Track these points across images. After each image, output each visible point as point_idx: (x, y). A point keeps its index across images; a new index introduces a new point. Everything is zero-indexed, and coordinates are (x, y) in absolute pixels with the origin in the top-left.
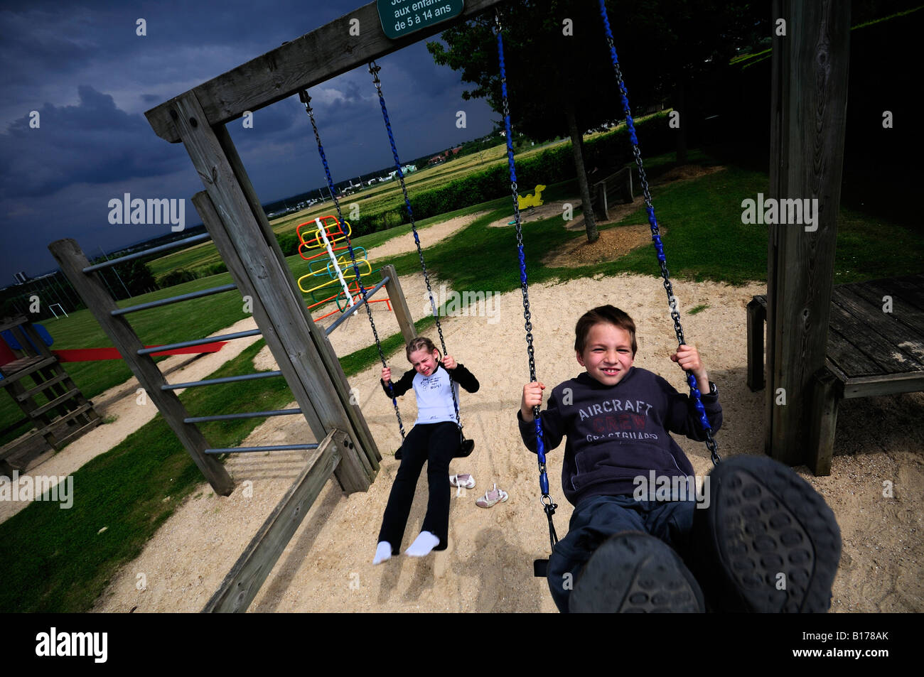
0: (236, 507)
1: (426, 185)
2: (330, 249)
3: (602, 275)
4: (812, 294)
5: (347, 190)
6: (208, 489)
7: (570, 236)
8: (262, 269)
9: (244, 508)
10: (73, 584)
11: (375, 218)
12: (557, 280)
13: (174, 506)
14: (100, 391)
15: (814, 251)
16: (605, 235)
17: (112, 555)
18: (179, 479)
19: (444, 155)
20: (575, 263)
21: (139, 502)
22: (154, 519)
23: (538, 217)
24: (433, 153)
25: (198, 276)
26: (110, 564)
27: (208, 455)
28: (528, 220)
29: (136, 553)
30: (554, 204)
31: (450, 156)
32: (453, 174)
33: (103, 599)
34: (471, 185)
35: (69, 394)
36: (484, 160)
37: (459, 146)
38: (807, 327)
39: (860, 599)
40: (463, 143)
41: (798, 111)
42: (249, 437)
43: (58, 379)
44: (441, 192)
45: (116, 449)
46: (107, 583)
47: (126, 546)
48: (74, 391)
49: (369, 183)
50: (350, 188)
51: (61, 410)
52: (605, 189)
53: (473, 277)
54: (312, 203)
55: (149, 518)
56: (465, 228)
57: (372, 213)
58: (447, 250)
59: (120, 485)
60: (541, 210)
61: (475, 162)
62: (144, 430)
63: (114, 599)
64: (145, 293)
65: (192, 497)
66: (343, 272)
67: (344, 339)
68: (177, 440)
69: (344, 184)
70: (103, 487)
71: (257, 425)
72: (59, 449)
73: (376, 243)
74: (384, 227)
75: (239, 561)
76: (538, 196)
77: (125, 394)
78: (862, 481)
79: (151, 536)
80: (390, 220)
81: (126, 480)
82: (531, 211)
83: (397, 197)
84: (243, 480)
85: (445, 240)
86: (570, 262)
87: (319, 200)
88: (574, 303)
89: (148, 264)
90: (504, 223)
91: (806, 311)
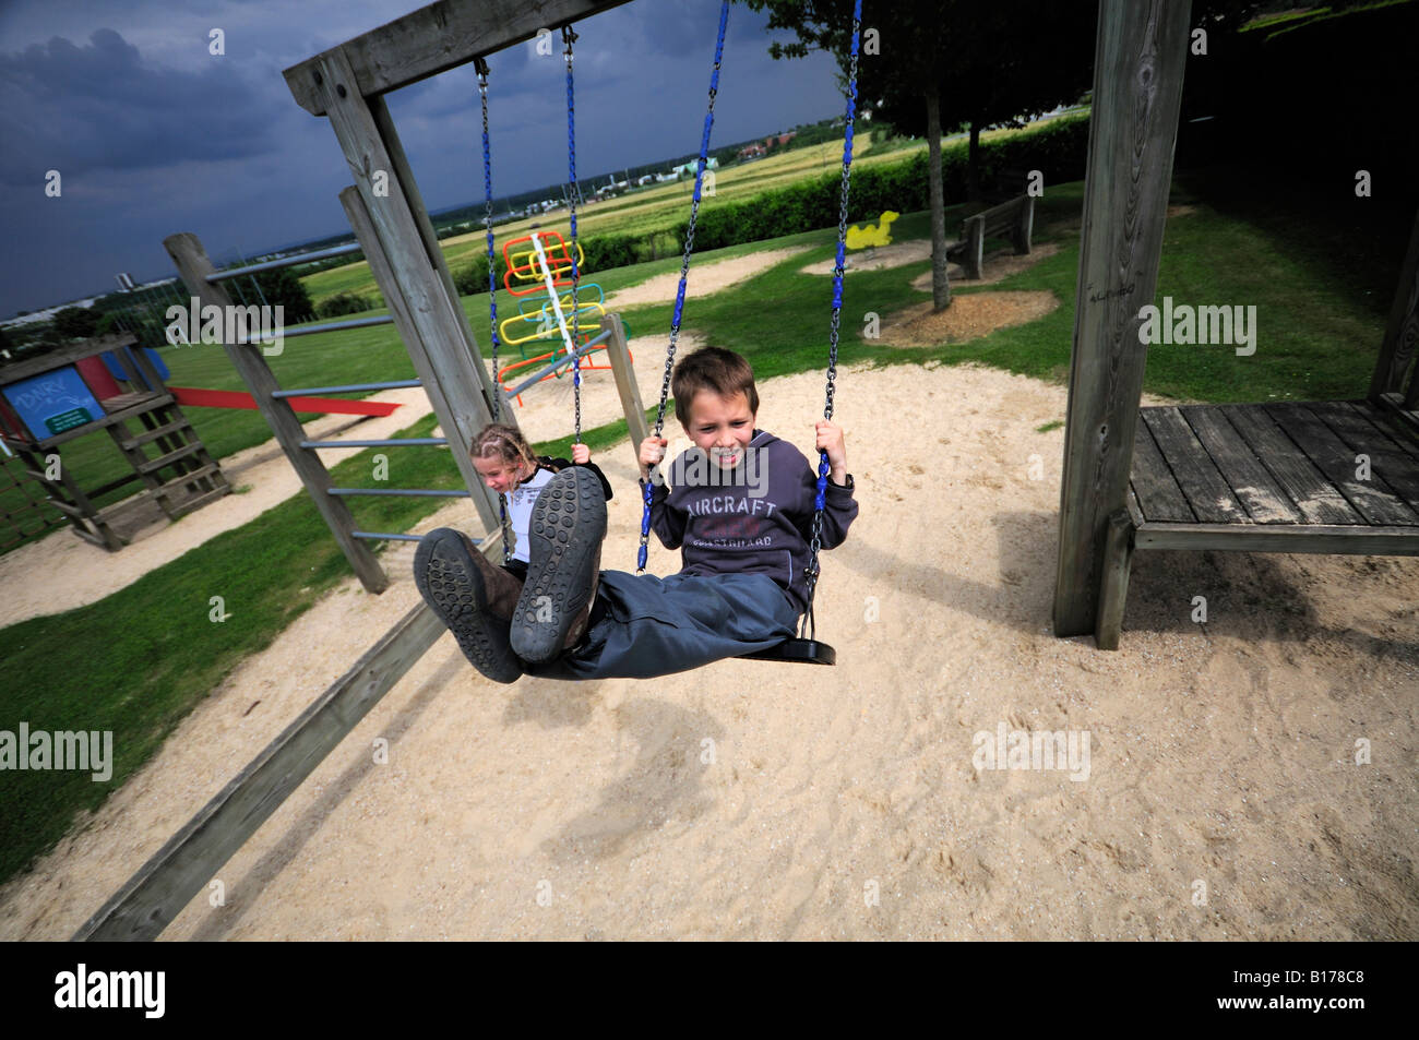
0: (387, 608)
1: (728, 193)
2: (550, 283)
3: (937, 363)
4: (1113, 404)
5: (606, 191)
6: (356, 584)
7: (915, 298)
8: (423, 300)
9: (397, 611)
10: (187, 671)
11: (638, 241)
12: (872, 363)
13: (313, 599)
14: (230, 453)
15: (1119, 346)
16: (962, 302)
17: (235, 645)
18: (322, 569)
19: (764, 144)
20: (906, 341)
21: (271, 590)
22: (288, 610)
23: (879, 265)
24: (749, 139)
25: (373, 305)
26: (232, 653)
27: (356, 538)
28: (862, 268)
29: (264, 646)
30: (910, 245)
31: (774, 147)
32: (773, 179)
33: (222, 689)
34: (792, 201)
35: (190, 448)
36: (827, 159)
37: (792, 130)
38: (1104, 450)
39: (1089, 788)
40: (799, 127)
41: (1108, 149)
42: (414, 529)
43: (175, 425)
44: (743, 208)
45: (248, 525)
46: (227, 673)
47: (253, 636)
48: (197, 445)
49: (641, 181)
50: (610, 187)
51: (179, 468)
52: (982, 228)
53: (756, 347)
54: (550, 207)
55: (282, 609)
56: (766, 270)
57: (636, 232)
58: (730, 303)
59: (250, 569)
60: (886, 252)
61: (813, 162)
62: (284, 506)
63: (233, 691)
64: (297, 323)
65: (336, 591)
66: (566, 319)
67: (558, 417)
68: (323, 523)
69: (602, 181)
70: (229, 569)
71: (425, 516)
72: (175, 519)
73: (631, 282)
74: (651, 257)
75: (374, 649)
76: (884, 229)
77: (263, 460)
78: (1157, 663)
79: (283, 628)
80: (662, 246)
81: (257, 564)
82: (870, 252)
83: (681, 209)
84: (397, 578)
85: (732, 286)
86: (901, 339)
87: (560, 203)
88: (884, 399)
89: (302, 280)
90: (826, 268)
91: (1104, 428)
